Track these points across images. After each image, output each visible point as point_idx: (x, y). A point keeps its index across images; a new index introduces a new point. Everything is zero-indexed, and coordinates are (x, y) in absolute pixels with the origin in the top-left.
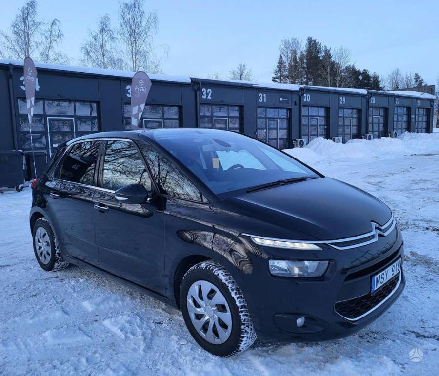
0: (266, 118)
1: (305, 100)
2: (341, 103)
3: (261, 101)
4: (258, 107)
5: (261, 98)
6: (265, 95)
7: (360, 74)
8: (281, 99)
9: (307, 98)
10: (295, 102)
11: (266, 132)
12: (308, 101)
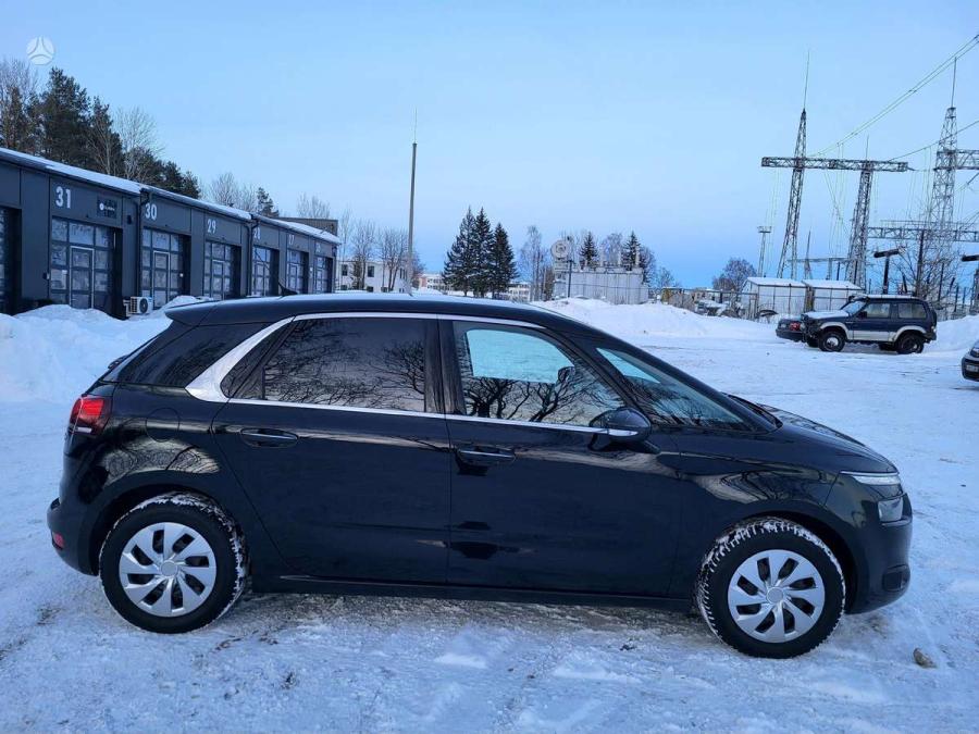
0: (68, 244)
1: (148, 216)
2: (209, 231)
3: (60, 204)
4: (54, 217)
5: (60, 197)
6: (68, 191)
7: (163, 170)
8: (102, 207)
9: (151, 212)
10: (129, 218)
11: (67, 275)
12: (154, 218)
